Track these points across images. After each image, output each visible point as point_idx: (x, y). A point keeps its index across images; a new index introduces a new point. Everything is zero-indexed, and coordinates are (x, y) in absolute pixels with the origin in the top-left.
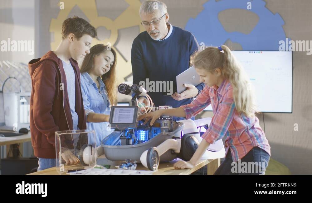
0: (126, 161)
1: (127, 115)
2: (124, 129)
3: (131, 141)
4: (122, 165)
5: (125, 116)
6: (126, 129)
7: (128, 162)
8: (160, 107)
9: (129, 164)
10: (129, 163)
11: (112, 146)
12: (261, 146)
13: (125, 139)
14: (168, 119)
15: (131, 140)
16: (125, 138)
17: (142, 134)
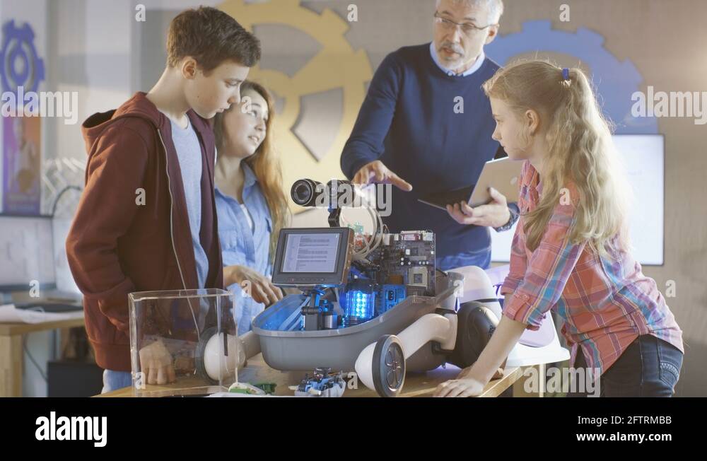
0: (318, 372)
1: (321, 252)
2: (313, 287)
3: (330, 320)
4: (306, 384)
5: (314, 255)
6: (316, 287)
7: (322, 376)
8: (404, 235)
9: (324, 381)
10: (325, 377)
11: (282, 333)
12: (658, 333)
13: (316, 315)
14: (424, 263)
15: (331, 316)
16: (315, 311)
17: (358, 300)
